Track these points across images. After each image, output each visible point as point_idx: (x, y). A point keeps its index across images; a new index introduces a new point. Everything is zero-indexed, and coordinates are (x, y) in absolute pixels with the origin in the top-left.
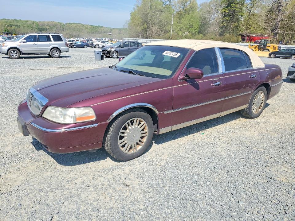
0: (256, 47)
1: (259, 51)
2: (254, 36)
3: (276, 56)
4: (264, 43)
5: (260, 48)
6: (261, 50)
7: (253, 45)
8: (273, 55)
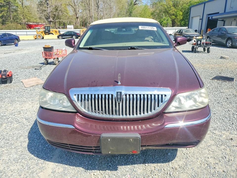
0: (42, 32)
1: (46, 35)
2: (31, 24)
3: (63, 37)
4: (48, 29)
5: (46, 33)
6: (47, 34)
7: (39, 31)
8: (60, 37)
